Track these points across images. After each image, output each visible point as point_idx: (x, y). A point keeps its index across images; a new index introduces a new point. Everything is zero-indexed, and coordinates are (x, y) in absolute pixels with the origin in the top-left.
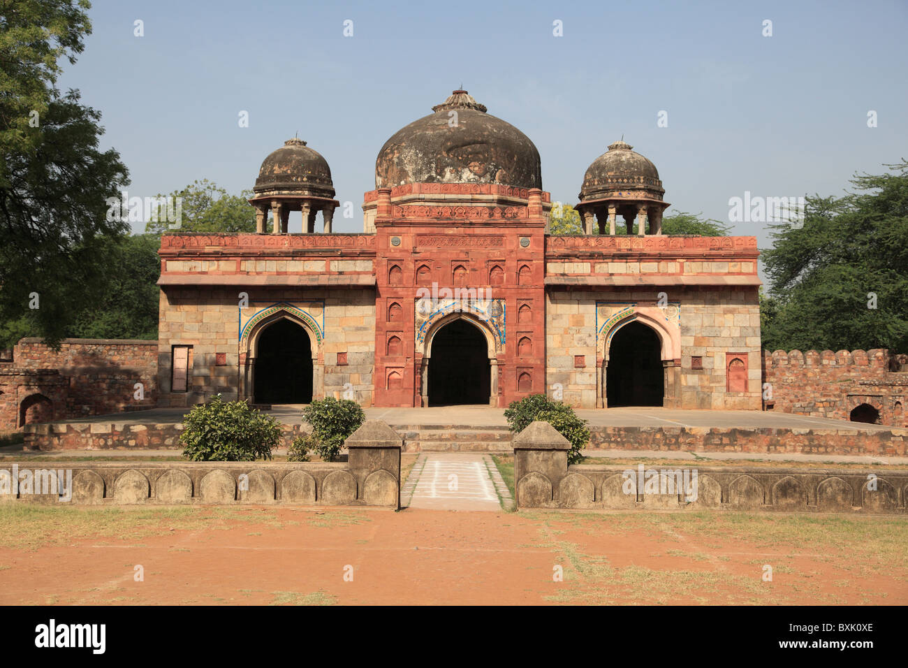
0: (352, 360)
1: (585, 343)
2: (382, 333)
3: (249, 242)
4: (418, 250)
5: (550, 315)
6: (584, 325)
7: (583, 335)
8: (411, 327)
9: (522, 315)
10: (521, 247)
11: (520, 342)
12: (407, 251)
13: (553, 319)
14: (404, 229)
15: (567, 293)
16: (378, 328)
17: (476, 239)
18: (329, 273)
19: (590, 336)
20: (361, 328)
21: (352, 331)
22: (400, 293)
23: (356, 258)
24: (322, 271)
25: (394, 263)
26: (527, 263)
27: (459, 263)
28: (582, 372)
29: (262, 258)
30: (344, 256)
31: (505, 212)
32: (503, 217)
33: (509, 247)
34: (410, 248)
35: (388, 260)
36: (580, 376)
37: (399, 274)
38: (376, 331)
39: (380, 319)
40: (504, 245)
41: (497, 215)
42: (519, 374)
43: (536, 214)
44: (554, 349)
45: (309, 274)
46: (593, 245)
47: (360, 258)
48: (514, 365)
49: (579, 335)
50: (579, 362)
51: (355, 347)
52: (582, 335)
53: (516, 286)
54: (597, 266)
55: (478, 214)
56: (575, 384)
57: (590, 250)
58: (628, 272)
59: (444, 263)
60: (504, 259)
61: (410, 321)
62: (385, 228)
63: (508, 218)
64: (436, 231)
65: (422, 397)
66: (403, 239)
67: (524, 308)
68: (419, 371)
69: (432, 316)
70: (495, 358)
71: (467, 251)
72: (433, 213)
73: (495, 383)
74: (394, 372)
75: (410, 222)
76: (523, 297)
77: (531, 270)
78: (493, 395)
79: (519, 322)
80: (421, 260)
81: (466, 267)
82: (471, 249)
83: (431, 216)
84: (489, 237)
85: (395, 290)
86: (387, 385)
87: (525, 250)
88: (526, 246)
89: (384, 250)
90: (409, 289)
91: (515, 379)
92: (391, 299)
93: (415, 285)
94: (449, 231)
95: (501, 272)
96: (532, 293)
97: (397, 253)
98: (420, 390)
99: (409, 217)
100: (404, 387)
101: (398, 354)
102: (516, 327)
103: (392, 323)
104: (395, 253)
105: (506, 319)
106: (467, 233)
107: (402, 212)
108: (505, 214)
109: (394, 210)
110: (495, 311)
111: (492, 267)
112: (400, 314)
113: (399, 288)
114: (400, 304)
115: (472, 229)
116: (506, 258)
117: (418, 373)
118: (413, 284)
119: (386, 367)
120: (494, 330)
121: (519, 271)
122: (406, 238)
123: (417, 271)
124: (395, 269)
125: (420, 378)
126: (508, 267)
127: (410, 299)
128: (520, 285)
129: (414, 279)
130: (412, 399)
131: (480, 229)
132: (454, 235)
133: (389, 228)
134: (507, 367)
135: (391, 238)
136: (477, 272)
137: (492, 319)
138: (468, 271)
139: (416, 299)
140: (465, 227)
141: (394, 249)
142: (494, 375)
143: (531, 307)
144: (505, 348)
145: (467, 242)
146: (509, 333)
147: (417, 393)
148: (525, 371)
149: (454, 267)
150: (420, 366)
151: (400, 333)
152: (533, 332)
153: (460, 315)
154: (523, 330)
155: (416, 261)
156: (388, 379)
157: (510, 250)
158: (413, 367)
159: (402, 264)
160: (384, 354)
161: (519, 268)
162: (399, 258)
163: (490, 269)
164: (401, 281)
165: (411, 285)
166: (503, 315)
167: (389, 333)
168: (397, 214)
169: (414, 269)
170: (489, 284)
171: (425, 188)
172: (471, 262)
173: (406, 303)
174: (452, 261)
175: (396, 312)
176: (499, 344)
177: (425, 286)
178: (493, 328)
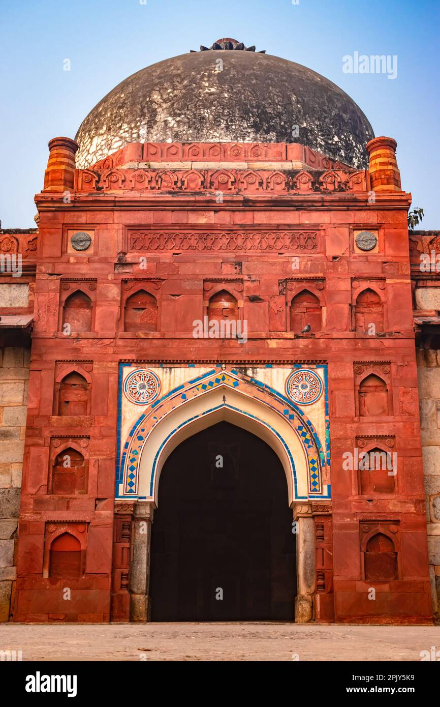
2: (41, 441)
4: (129, 258)
5: (430, 402)
8: (110, 428)
9: (369, 399)
10: (358, 251)
12: (104, 260)
14: (100, 217)
16: (32, 430)
17: (258, 237)
22: (86, 350)
25: (74, 287)
26: (374, 286)
27: (220, 287)
31: (321, 179)
32: (317, 189)
33: (331, 251)
34: (113, 254)
35: (61, 280)
37: (87, 311)
38: (28, 436)
39: (39, 408)
40: (319, 249)
41: (304, 186)
42: (367, 537)
43: (388, 183)
48: (355, 514)
53: (351, 335)
55: (261, 184)
59: (187, 285)
60: (320, 275)
61: (106, 416)
62: (57, 213)
63: (326, 192)
64: (170, 218)
65: (133, 596)
66: (97, 235)
67: (371, 383)
68: (127, 531)
69: (159, 401)
70: (306, 500)
71: (238, 260)
72: (164, 184)
73: (309, 561)
74: (66, 533)
75: (113, 199)
76: (367, 359)
77: (383, 299)
78: (303, 590)
79: (360, 415)
80: (135, 279)
81: (235, 294)
82: (248, 257)
83: (159, 188)
84: (286, 232)
85: (75, 344)
86: (47, 565)
87: (367, 257)
88: (368, 248)
89: (55, 260)
90: (107, 342)
91: (358, 549)
92: (65, 365)
93: (121, 333)
94: (197, 219)
95: (315, 305)
96: (388, 348)
97: (82, 266)
98: (127, 579)
99: (112, 191)
100: (88, 571)
101: (77, 492)
102: (354, 426)
103: (64, 417)
104: (78, 266)
105: (329, 409)
106: (239, 223)
107: (97, 182)
108: (321, 184)
109: (80, 179)
110: (305, 391)
111: (294, 293)
112: (84, 398)
113: (85, 341)
114: (86, 375)
115: (249, 215)
116: (325, 273)
117: (123, 536)
118: (115, 331)
119: (48, 523)
120: (304, 434)
121: (357, 302)
122: (104, 234)
123: (128, 303)
124: (77, 301)
125: (129, 548)
126: (332, 294)
127: (109, 365)
128: (360, 333)
129: (119, 320)
130: (108, 601)
131: (267, 213)
132: (210, 227)
133: (66, 214)
134: (337, 521)
135: (71, 234)
136: (263, 304)
137: (298, 409)
138: (241, 303)
139: (122, 363)
140: (233, 211)
141: (77, 258)
142: (305, 541)
143: (387, 382)
144: (329, 475)
145: (240, 242)
146: (339, 439)
147: (119, 587)
148: (381, 530)
149: (209, 294)
150: (129, 519)
151: (83, 443)
152: (393, 437)
153: (224, 400)
154: (371, 432)
155: (125, 281)
156: (51, 551)
157: (334, 258)
158: (111, 521)
159: (94, 289)
160: (43, 492)
161: (355, 297)
162: (87, 277)
163: (290, 299)
164: (90, 326)
165: (112, 334)
166: (322, 398)
167: (57, 441)
168: (86, 186)
169: (119, 298)
170: (289, 329)
171: (153, 150)
172: (247, 284)
173: (99, 371)
174: (205, 281)
175: (75, 395)
176: (316, 465)
177: (143, 336)
178: (300, 428)
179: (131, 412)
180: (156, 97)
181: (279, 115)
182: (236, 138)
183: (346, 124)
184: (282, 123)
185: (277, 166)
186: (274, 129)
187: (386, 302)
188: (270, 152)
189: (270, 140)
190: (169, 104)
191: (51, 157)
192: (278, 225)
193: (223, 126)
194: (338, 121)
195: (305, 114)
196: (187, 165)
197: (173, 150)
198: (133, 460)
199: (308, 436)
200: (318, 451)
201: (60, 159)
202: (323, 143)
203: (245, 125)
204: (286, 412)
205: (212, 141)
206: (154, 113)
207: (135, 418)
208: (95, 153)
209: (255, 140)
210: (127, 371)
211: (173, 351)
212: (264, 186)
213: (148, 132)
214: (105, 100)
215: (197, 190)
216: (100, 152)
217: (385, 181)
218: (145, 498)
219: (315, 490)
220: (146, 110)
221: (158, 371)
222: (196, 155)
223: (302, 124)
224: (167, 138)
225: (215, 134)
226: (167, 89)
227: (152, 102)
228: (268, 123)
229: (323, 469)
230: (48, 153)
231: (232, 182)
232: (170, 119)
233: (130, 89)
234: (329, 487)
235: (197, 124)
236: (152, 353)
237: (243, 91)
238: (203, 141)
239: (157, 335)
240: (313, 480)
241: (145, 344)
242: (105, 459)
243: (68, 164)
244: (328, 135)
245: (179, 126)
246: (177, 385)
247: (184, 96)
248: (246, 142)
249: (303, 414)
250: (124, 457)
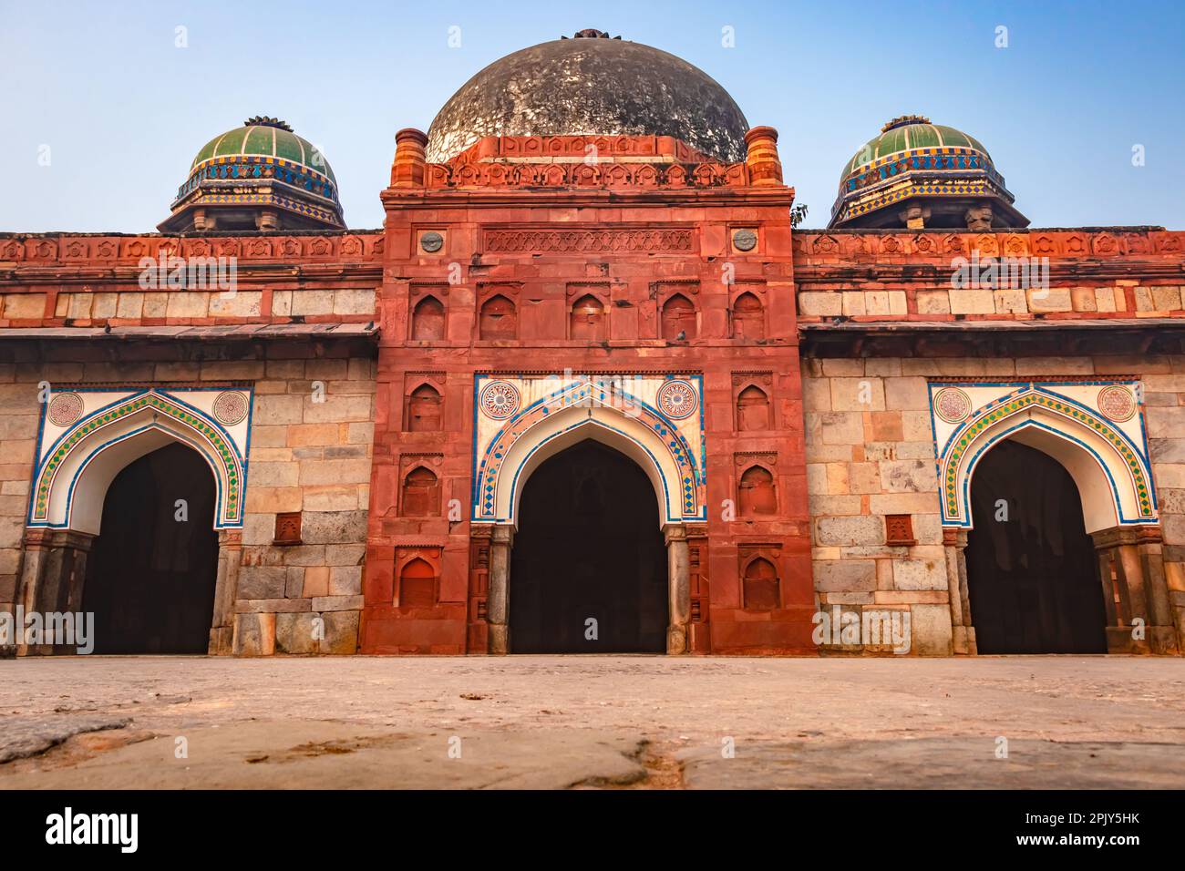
0: (313, 532)
1: (910, 483)
2: (390, 460)
3: (83, 251)
4: (485, 259)
5: (814, 415)
6: (902, 440)
7: (903, 462)
8: (466, 445)
9: (748, 412)
10: (736, 252)
11: (743, 479)
12: (458, 262)
13: (823, 424)
14: (452, 215)
15: (853, 362)
16: (380, 447)
17: (626, 236)
18: (268, 319)
19: (920, 465)
20: (340, 449)
21: (319, 458)
22: (438, 360)
23: (336, 285)
24: (252, 314)
25: (424, 292)
26: (753, 289)
27: (584, 291)
28: (907, 559)
29: (109, 288)
30: (307, 280)
31: (695, 172)
32: (690, 184)
33: (707, 251)
34: (468, 255)
35: (411, 284)
36: (903, 567)
37: (440, 318)
38: (375, 453)
39: (387, 424)
40: (693, 249)
41: (675, 180)
42: (746, 562)
43: (769, 177)
44: (831, 498)
45: (221, 322)
46: (908, 251)
47: (345, 285)
48: (733, 538)
49: (891, 464)
50: (899, 532)
51: (324, 498)
52: (899, 463)
53: (728, 342)
54: (923, 299)
55: (629, 178)
56: (893, 588)
57: (903, 262)
58: (999, 312)
59: (549, 289)
60: (695, 277)
61: (460, 431)
62: (405, 211)
63: (701, 186)
64: (530, 216)
65: (491, 626)
66: (449, 235)
67: (751, 395)
68: (484, 557)
69: (518, 416)
70: (680, 523)
71: (604, 262)
72: (523, 179)
73: (682, 589)
74: (418, 559)
75: (467, 195)
76: (746, 369)
77: (764, 304)
78: (676, 619)
79: (739, 430)
80: (492, 283)
81: (602, 299)
82: (616, 257)
83: (517, 184)
84: (657, 231)
85: (426, 354)
86: (397, 593)
87: (745, 258)
88: (747, 247)
89: (403, 262)
90: (461, 351)
91: (736, 575)
92: (415, 377)
93: (477, 342)
94: (559, 217)
95: (689, 311)
96: (769, 357)
97: (433, 269)
98: (484, 608)
99: (465, 187)
100: (442, 599)
101: (429, 514)
102: (733, 441)
103: (415, 434)
104: (428, 269)
105: (704, 423)
106: (605, 220)
107: (449, 177)
108: (695, 178)
109: (430, 173)
110: (678, 404)
111: (666, 297)
112: (436, 412)
113: (437, 351)
114: (438, 388)
115: (616, 212)
116: (699, 275)
117: (480, 562)
118: (470, 339)
119: (398, 548)
120: (677, 451)
121: (735, 307)
122: (457, 235)
123: (483, 309)
124: (428, 307)
125: (487, 575)
126: (707, 299)
127: (464, 376)
128: (738, 340)
129: (474, 328)
130: (464, 631)
131: (636, 210)
132: (573, 226)
133: (416, 212)
134: (713, 544)
135: (421, 234)
136: (631, 309)
137: (670, 423)
138: (608, 309)
139: (479, 374)
140: (599, 208)
141: (427, 260)
142: (678, 567)
143: (768, 393)
144: (704, 494)
145: (606, 242)
146: (715, 455)
147: (476, 616)
148: (761, 554)
149: (574, 299)
150: (487, 544)
151: (436, 461)
152: (775, 454)
153: (590, 414)
154: (751, 448)
155: (480, 285)
156: (402, 578)
157: (710, 259)
158: (466, 545)
159: (446, 294)
160: (392, 514)
161: (733, 301)
162: (439, 281)
163: (661, 303)
164: (442, 334)
165: (466, 342)
166: (698, 412)
167: (407, 460)
168: (437, 182)
169: (474, 304)
170: (660, 338)
171: (510, 145)
172: (614, 288)
173: (452, 384)
174: (568, 284)
175: (426, 410)
176: (690, 484)
177: (500, 345)
178: (673, 444)
179: (488, 428)
180: (513, 87)
181: (648, 106)
182: (601, 131)
183: (720, 117)
184: (652, 115)
185: (646, 160)
186: (642, 121)
187: (767, 307)
188: (639, 145)
189: (638, 133)
190: (528, 95)
191: (398, 151)
192: (649, 223)
193: (587, 117)
194: (711, 113)
195: (676, 105)
196: (547, 160)
197: (532, 144)
198: (490, 480)
199: (682, 453)
200: (693, 469)
201: (408, 153)
202: (696, 137)
203: (611, 117)
204: (658, 427)
205: (575, 134)
206: (511, 105)
207: (492, 434)
208: (448, 150)
209: (622, 133)
210: (483, 383)
211: (534, 360)
212: (633, 180)
213: (505, 126)
214: (458, 94)
215: (559, 185)
216: (453, 149)
217: (766, 175)
218: (503, 520)
219: (690, 511)
220: (502, 102)
221: (517, 383)
222: (557, 148)
223: (673, 116)
224: (525, 132)
225: (579, 126)
226: (525, 79)
227: (509, 93)
228: (636, 114)
229: (698, 488)
230: (395, 146)
231: (597, 177)
232: (528, 111)
233: (485, 80)
234: (705, 508)
235: (559, 116)
236: (510, 363)
237: (608, 80)
238: (565, 134)
239: (516, 343)
240: (687, 500)
241: (503, 354)
242: (460, 479)
243: (417, 158)
244: (701, 128)
245: (538, 119)
246: (538, 399)
247: (544, 86)
248: (612, 135)
249: (676, 429)
250: (480, 476)
